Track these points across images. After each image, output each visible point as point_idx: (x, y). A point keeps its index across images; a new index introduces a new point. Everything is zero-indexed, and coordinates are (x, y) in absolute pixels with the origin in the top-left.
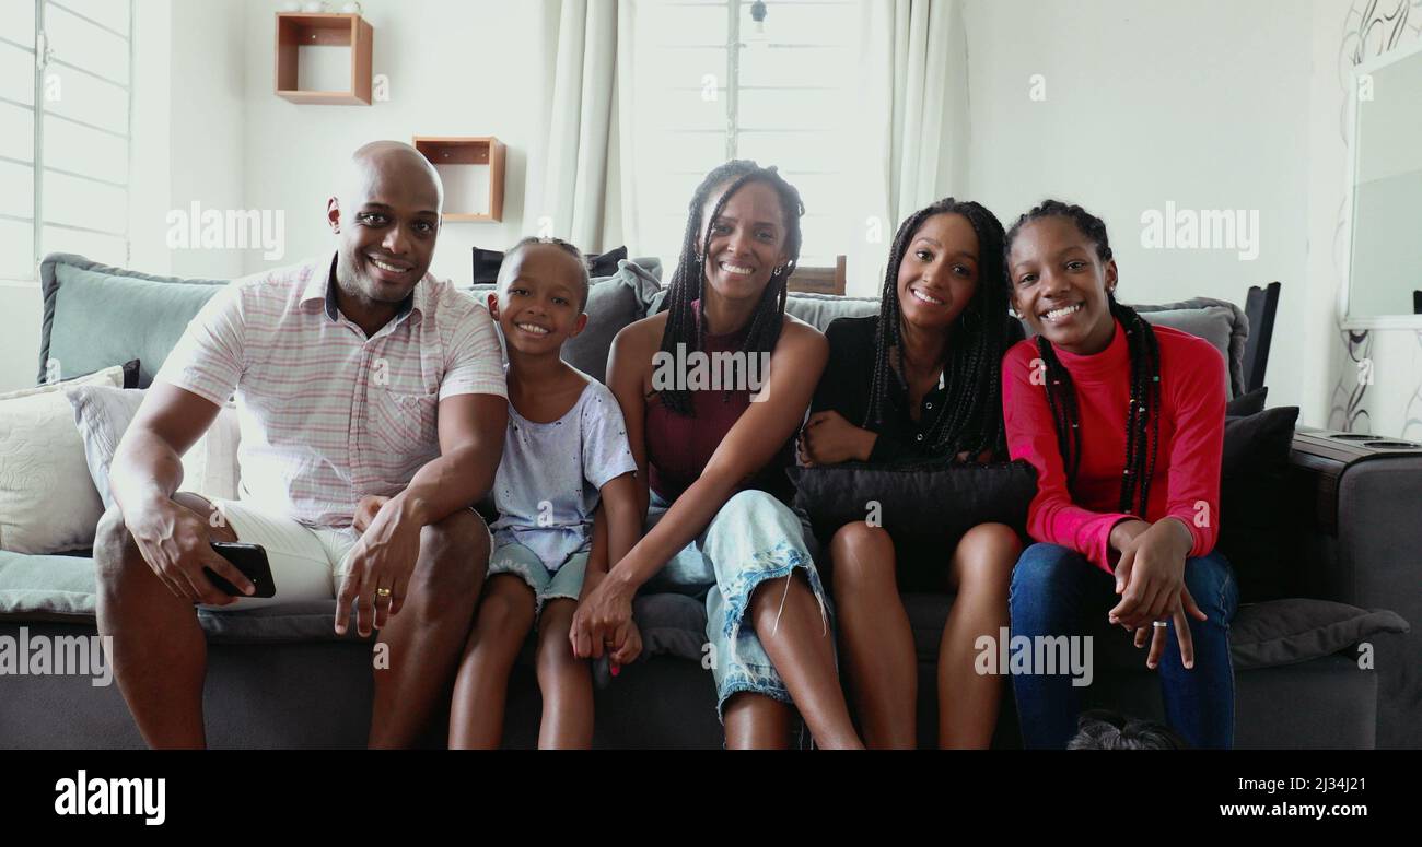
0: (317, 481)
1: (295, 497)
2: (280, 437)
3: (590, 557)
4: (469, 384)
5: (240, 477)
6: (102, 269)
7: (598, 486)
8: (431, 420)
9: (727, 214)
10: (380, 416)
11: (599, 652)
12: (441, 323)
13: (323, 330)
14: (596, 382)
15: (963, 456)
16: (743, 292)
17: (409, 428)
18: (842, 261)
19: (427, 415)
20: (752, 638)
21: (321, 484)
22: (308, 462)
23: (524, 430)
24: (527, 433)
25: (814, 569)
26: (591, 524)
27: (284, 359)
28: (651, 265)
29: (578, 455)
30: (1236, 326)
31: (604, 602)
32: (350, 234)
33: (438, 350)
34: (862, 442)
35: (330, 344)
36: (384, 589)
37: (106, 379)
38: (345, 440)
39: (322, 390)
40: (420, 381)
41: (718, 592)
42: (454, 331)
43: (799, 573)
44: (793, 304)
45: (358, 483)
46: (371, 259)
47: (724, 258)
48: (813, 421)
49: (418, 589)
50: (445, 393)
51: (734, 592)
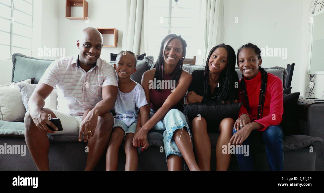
0: (75, 105)
1: (70, 109)
2: (67, 95)
3: (137, 124)
4: (109, 83)
5: (57, 104)
6: (26, 57)
7: (139, 108)
8: (101, 92)
9: (169, 46)
10: (89, 90)
11: (139, 146)
12: (103, 69)
13: (76, 71)
14: (138, 84)
15: (223, 102)
16: (173, 63)
17: (95, 93)
18: (195, 57)
19: (99, 90)
20: (174, 142)
21: (76, 106)
22: (73, 101)
23: (121, 95)
24: (122, 95)
25: (188, 127)
26: (137, 116)
27: (68, 77)
28: (151, 57)
29: (134, 101)
30: (285, 73)
31: (141, 134)
32: (82, 49)
33: (102, 75)
34: (200, 98)
35: (78, 74)
36: (89, 131)
37: (27, 82)
38: (81, 95)
39: (76, 84)
40: (98, 82)
41: (166, 132)
42: (106, 71)
43: (185, 128)
44: (184, 67)
45: (84, 105)
46: (87, 55)
47: (169, 55)
48: (188, 94)
49: (97, 130)
50: (104, 85)
51: (170, 132)
